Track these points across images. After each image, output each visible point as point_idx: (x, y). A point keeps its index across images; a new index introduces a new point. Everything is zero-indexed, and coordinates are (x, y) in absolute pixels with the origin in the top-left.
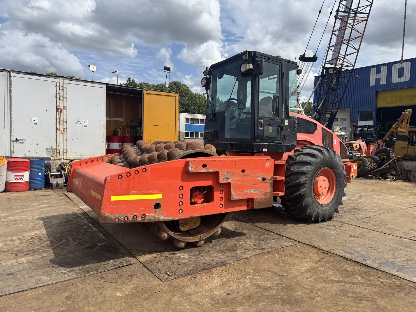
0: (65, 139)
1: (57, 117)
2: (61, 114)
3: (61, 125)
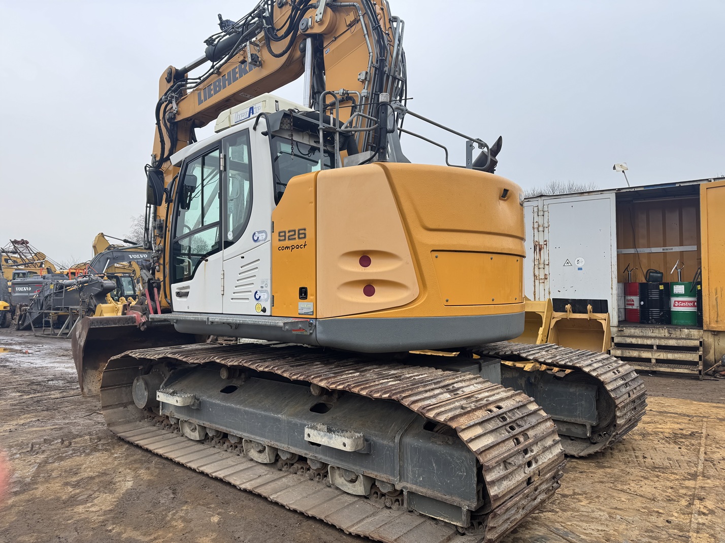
0: (547, 292)
1: (535, 258)
2: (540, 253)
3: (541, 270)
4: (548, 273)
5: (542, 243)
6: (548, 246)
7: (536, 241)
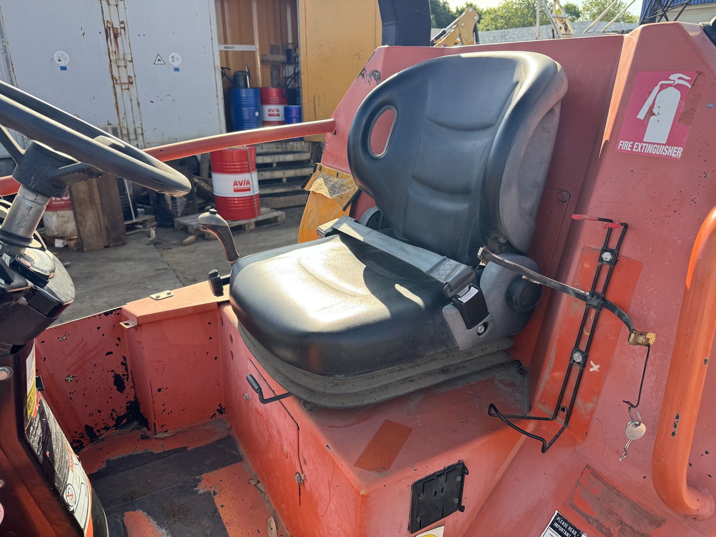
0: (135, 103)
1: (109, 49)
2: (116, 42)
3: (122, 69)
4: (132, 75)
5: (117, 25)
6: (127, 31)
7: (108, 22)
